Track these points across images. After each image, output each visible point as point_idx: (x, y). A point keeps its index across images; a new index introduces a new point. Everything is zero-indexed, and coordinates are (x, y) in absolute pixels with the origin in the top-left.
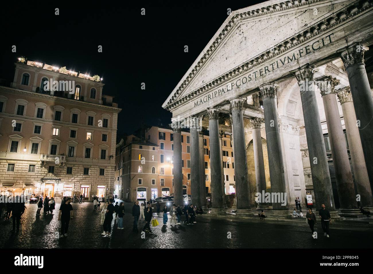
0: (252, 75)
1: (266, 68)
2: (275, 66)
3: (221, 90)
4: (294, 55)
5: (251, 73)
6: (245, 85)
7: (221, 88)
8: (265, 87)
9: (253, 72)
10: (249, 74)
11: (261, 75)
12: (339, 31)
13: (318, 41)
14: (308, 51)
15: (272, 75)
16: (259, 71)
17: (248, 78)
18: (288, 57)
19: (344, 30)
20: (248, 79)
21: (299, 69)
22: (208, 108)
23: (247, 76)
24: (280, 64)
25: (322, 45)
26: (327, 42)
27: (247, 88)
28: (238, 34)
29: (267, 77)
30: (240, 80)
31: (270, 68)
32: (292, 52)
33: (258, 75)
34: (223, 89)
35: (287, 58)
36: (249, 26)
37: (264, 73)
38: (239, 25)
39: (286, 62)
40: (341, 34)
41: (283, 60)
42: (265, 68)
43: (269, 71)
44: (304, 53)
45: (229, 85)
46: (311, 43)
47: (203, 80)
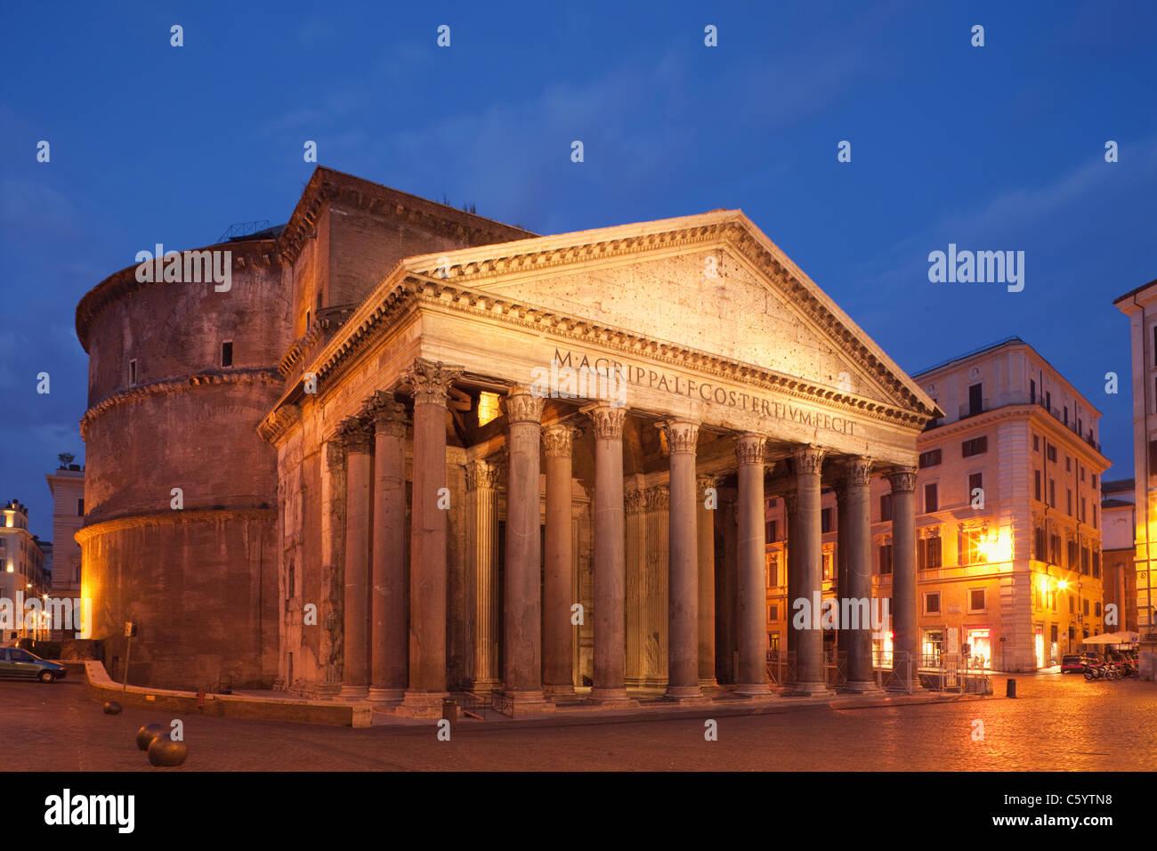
0: (737, 394)
1: (765, 405)
2: (780, 412)
3: (660, 376)
4: (810, 415)
5: (738, 391)
6: (723, 409)
7: (659, 372)
9: (742, 391)
10: (734, 389)
11: (754, 410)
12: (860, 425)
13: (840, 419)
14: (828, 426)
15: (776, 426)
16: (751, 398)
17: (728, 394)
18: (801, 414)
19: (865, 427)
20: (728, 399)
23: (728, 389)
24: (788, 415)
25: (843, 429)
26: (848, 430)
27: (726, 419)
29: (767, 423)
30: (710, 386)
31: (772, 408)
32: (810, 408)
33: (749, 405)
34: (663, 377)
35: (798, 413)
36: (740, 275)
37: (760, 408)
38: (720, 247)
39: (797, 419)
40: (863, 431)
41: (793, 411)
42: (763, 401)
43: (770, 415)
44: (822, 424)
45: (684, 380)
46: (832, 415)
47: (598, 299)
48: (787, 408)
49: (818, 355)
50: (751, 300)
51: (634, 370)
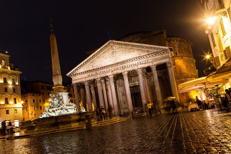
2: (129, 66)
4: (136, 64)
6: (115, 71)
7: (104, 71)
8: (125, 73)
10: (118, 67)
11: (123, 68)
13: (144, 61)
14: (141, 64)
15: (128, 69)
19: (151, 59)
20: (117, 69)
21: (138, 69)
22: (97, 78)
23: (116, 67)
24: (130, 66)
25: (145, 63)
26: (147, 62)
27: (117, 72)
28: (111, 49)
29: (125, 69)
30: (113, 68)
31: (127, 66)
33: (121, 68)
36: (116, 48)
38: (112, 46)
39: (133, 65)
40: (151, 61)
41: (132, 65)
42: (124, 66)
43: (126, 68)
44: (139, 64)
45: (108, 70)
46: (142, 61)
47: (92, 65)
48: (130, 65)
49: (136, 52)
50: (119, 50)
51: (99, 72)
